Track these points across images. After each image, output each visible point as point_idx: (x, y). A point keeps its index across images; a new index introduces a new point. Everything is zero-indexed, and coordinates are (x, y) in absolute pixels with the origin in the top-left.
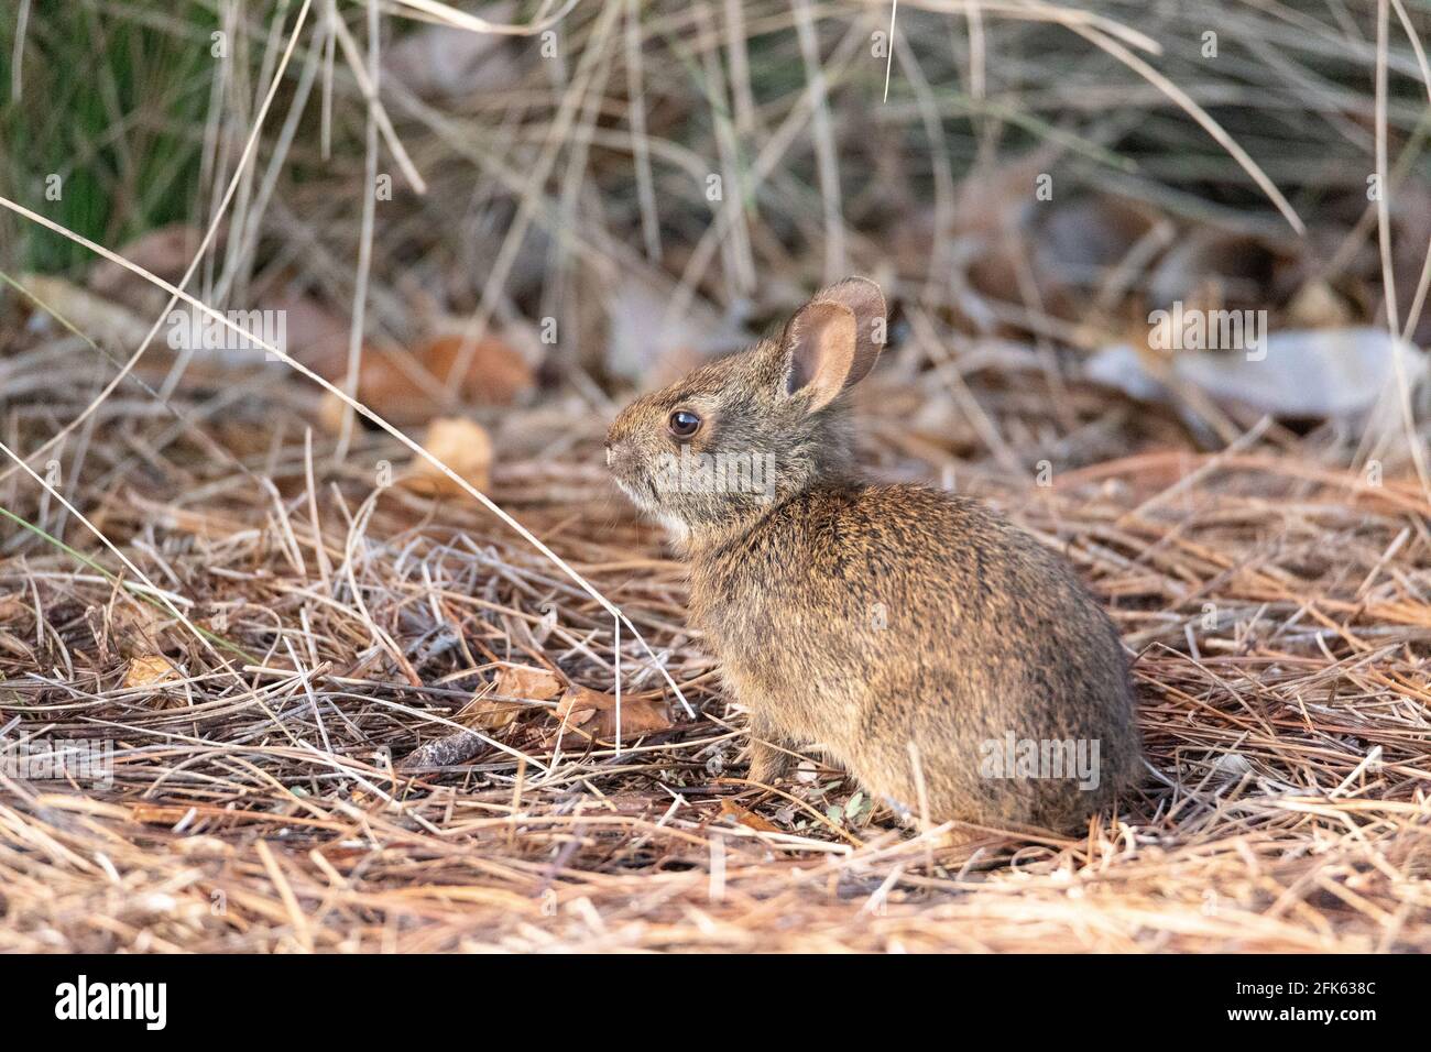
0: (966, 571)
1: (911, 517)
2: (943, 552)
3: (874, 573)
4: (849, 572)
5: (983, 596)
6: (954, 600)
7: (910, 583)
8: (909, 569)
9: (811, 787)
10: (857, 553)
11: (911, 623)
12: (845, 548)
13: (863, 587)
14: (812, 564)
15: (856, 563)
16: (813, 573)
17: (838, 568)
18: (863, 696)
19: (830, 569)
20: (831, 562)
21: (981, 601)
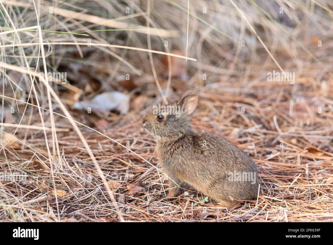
1: (215, 142)
2: (225, 150)
3: (211, 154)
4: (205, 154)
6: (231, 160)
9: (188, 196)
10: (206, 150)
11: (221, 165)
12: (202, 148)
13: (209, 157)
14: (195, 152)
15: (206, 152)
16: (196, 154)
17: (202, 152)
18: (210, 179)
19: (200, 153)
20: (200, 151)
21: (236, 160)
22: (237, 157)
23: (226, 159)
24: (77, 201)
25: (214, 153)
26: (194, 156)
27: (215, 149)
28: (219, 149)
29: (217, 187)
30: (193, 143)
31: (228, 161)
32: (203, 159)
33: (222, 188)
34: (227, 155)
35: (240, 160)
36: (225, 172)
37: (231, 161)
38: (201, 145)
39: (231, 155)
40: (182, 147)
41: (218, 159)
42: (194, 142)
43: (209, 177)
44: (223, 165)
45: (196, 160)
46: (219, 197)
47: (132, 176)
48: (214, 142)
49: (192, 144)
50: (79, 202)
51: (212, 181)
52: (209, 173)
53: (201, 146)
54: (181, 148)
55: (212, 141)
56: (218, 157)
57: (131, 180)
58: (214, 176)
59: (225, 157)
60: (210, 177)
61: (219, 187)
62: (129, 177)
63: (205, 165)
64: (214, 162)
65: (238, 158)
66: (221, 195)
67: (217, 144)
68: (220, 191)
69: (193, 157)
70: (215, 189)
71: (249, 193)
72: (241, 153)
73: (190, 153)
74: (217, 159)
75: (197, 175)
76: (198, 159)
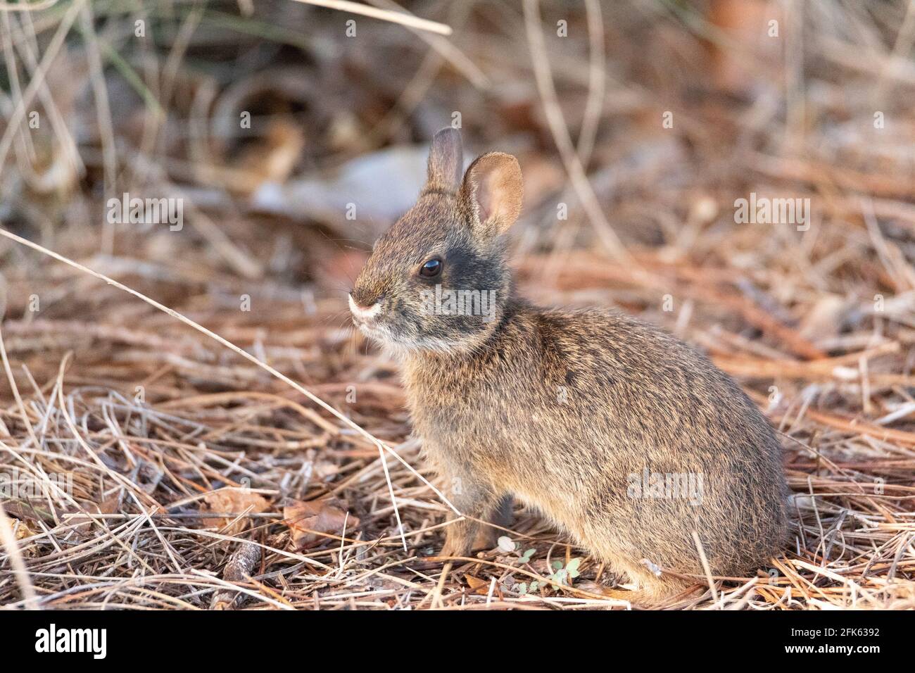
0: (679, 385)
1: (621, 340)
2: (656, 370)
3: (601, 384)
4: (581, 383)
5: (694, 406)
6: (673, 408)
7: (633, 392)
8: (630, 381)
9: (512, 555)
10: (585, 368)
11: (637, 424)
12: (573, 363)
13: (594, 395)
14: (545, 375)
15: (586, 376)
16: (547, 383)
17: (570, 379)
18: (595, 480)
19: (562, 380)
20: (562, 373)
21: (693, 410)
22: (699, 397)
23: (656, 402)
24: (58, 562)
25: (612, 382)
26: (541, 390)
27: (619, 365)
28: (634, 363)
29: (615, 513)
30: (538, 341)
31: (662, 410)
32: (573, 405)
33: (634, 521)
34: (661, 386)
35: (710, 409)
36: (652, 456)
37: (674, 413)
38: (569, 349)
39: (675, 387)
40: (502, 357)
41: (625, 401)
42: (544, 340)
43: (587, 473)
44: (644, 427)
45: (544, 407)
46: (620, 553)
47: (331, 470)
48: (617, 340)
49: (533, 344)
50: (64, 564)
51: (600, 487)
52: (589, 456)
53: (569, 353)
54: (497, 359)
55: (610, 335)
56: (628, 396)
57: (320, 488)
58: (608, 470)
59: (654, 394)
60: (594, 472)
61: (624, 513)
62: (315, 476)
63: (579, 427)
64: (610, 415)
65: (701, 403)
66: (629, 546)
67: (629, 346)
68: (626, 531)
69: (537, 396)
70: (608, 520)
71: (737, 544)
72: (720, 384)
73: (528, 380)
74: (621, 403)
75: (549, 466)
76: (552, 401)
